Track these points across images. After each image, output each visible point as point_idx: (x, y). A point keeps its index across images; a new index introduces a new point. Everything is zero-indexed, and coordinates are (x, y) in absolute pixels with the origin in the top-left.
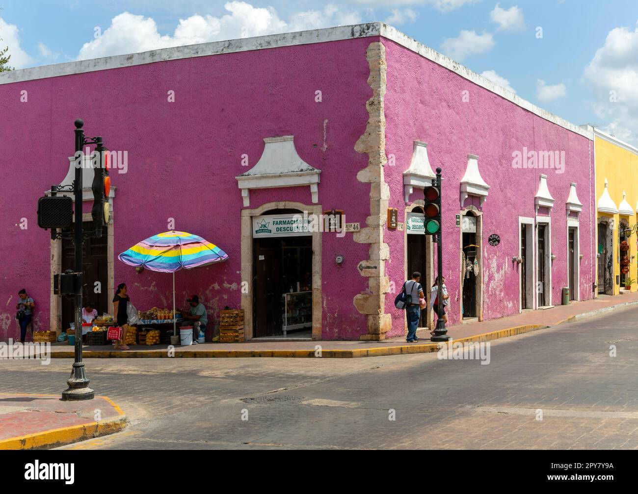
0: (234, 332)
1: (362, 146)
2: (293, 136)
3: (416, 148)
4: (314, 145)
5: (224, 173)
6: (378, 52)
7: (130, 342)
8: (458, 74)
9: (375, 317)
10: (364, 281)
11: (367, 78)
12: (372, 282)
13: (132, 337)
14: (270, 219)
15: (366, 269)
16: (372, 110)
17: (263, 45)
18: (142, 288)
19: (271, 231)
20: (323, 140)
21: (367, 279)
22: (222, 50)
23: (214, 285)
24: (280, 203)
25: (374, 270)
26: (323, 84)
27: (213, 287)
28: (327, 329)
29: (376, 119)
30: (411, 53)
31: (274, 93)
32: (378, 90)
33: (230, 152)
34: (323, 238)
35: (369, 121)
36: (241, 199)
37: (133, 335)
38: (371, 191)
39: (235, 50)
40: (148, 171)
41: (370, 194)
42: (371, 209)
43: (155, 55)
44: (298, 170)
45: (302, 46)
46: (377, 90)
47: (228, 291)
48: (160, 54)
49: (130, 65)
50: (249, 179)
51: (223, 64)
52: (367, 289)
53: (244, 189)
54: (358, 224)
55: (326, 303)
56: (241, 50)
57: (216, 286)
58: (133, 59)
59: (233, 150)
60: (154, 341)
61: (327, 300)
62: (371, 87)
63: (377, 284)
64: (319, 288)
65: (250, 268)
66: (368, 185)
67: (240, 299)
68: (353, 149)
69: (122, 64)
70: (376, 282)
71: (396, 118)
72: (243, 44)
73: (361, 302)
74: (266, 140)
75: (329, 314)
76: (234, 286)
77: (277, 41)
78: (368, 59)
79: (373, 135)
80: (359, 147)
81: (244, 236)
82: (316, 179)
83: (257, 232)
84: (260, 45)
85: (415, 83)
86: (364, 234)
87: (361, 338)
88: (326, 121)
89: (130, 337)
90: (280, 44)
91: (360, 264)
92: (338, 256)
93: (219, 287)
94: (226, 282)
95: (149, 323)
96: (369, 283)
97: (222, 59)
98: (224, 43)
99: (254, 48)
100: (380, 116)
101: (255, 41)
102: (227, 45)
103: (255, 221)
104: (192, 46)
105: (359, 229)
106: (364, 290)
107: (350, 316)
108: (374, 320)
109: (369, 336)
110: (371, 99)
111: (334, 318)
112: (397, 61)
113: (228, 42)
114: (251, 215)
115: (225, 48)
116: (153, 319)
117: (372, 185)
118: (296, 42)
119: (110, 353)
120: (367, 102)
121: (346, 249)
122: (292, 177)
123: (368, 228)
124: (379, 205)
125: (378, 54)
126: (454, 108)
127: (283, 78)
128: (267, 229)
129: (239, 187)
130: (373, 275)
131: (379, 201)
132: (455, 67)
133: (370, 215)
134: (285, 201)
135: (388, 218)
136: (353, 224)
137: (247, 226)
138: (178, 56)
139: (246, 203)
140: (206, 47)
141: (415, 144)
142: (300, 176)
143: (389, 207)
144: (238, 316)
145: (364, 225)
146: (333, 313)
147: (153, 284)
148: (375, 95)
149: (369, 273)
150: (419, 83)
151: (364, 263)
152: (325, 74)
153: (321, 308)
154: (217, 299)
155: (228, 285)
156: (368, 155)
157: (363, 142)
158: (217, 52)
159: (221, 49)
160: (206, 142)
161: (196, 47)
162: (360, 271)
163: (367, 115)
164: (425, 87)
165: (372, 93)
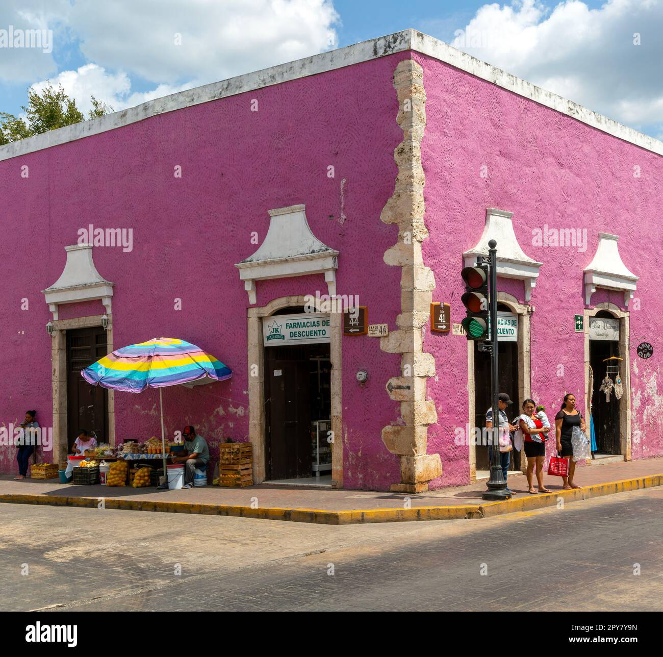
0: (236, 474)
1: (390, 213)
2: (304, 206)
3: (489, 218)
4: (330, 216)
5: (226, 260)
6: (408, 74)
7: (115, 483)
8: (578, 121)
9: (409, 460)
10: (394, 407)
11: (395, 116)
12: (404, 409)
13: (120, 475)
14: (282, 320)
15: (397, 390)
16: (402, 161)
17: (267, 81)
18: (143, 412)
19: (284, 336)
20: (340, 209)
21: (399, 403)
22: (221, 93)
23: (218, 409)
24: (292, 298)
25: (406, 392)
26: (340, 129)
27: (218, 412)
28: (350, 474)
29: (407, 173)
30: (479, 81)
31: (280, 147)
32: (410, 130)
33: (232, 231)
34: (343, 346)
35: (398, 177)
36: (246, 294)
37: (120, 474)
38: (402, 279)
39: (235, 92)
40: (145, 261)
41: (401, 283)
42: (402, 304)
43: (148, 109)
44: (308, 252)
45: (312, 77)
46: (407, 131)
47: (233, 417)
48: (153, 106)
49: (124, 124)
50: (252, 266)
51: (221, 112)
52: (398, 418)
53: (248, 280)
54: (385, 326)
55: (348, 437)
56: (242, 91)
57: (221, 411)
58: (127, 116)
59: (235, 229)
60: (142, 481)
61: (349, 433)
62: (401, 127)
63: (411, 411)
64: (339, 415)
65: (259, 387)
66: (398, 269)
67: (248, 429)
68: (379, 219)
69: (116, 124)
70: (409, 408)
71: (446, 174)
72: (243, 83)
73: (391, 437)
74: (271, 212)
75: (351, 453)
76: (240, 411)
77: (283, 74)
78: (395, 87)
79: (403, 197)
80: (386, 216)
81: (251, 344)
82: (329, 263)
83: (268, 337)
84: (263, 81)
85: (489, 126)
86: (394, 340)
87: (392, 488)
88: (344, 181)
89: (116, 476)
90: (287, 77)
91: (389, 382)
92: (361, 371)
93: (223, 412)
94: (231, 406)
95: (137, 458)
96: (401, 410)
97: (220, 106)
98: (222, 83)
99: (256, 87)
100: (412, 169)
101: (258, 76)
102: (225, 86)
103: (266, 324)
104: (187, 92)
105: (387, 333)
106: (395, 419)
107: (378, 456)
108: (408, 463)
109: (401, 486)
110: (401, 145)
111: (358, 458)
112: (448, 91)
113: (226, 83)
114: (259, 316)
115: (223, 90)
116: (143, 453)
117: (404, 269)
118: (306, 73)
119: (68, 499)
120: (396, 150)
121: (371, 361)
122: (301, 262)
123: (398, 331)
124: (412, 298)
125: (409, 77)
126: (570, 168)
127: (291, 125)
128: (279, 335)
129: (241, 278)
130: (406, 399)
131: (412, 292)
132: (571, 109)
133: (400, 312)
134: (298, 296)
135: (431, 316)
136: (379, 326)
137: (254, 330)
138: (172, 108)
139: (253, 299)
140: (202, 91)
141: (487, 214)
142: (312, 260)
143: (433, 301)
144: (240, 451)
145: (393, 327)
146: (356, 451)
147: (154, 407)
148: (406, 138)
149: (401, 395)
150: (497, 126)
151: (394, 381)
152: (342, 114)
153: (342, 444)
154: (222, 427)
155: (234, 409)
156: (398, 226)
157: (392, 208)
158: (215, 97)
159: (219, 92)
160: (205, 219)
161: (191, 93)
162: (389, 392)
163: (395, 168)
164: (509, 132)
165: (402, 136)
